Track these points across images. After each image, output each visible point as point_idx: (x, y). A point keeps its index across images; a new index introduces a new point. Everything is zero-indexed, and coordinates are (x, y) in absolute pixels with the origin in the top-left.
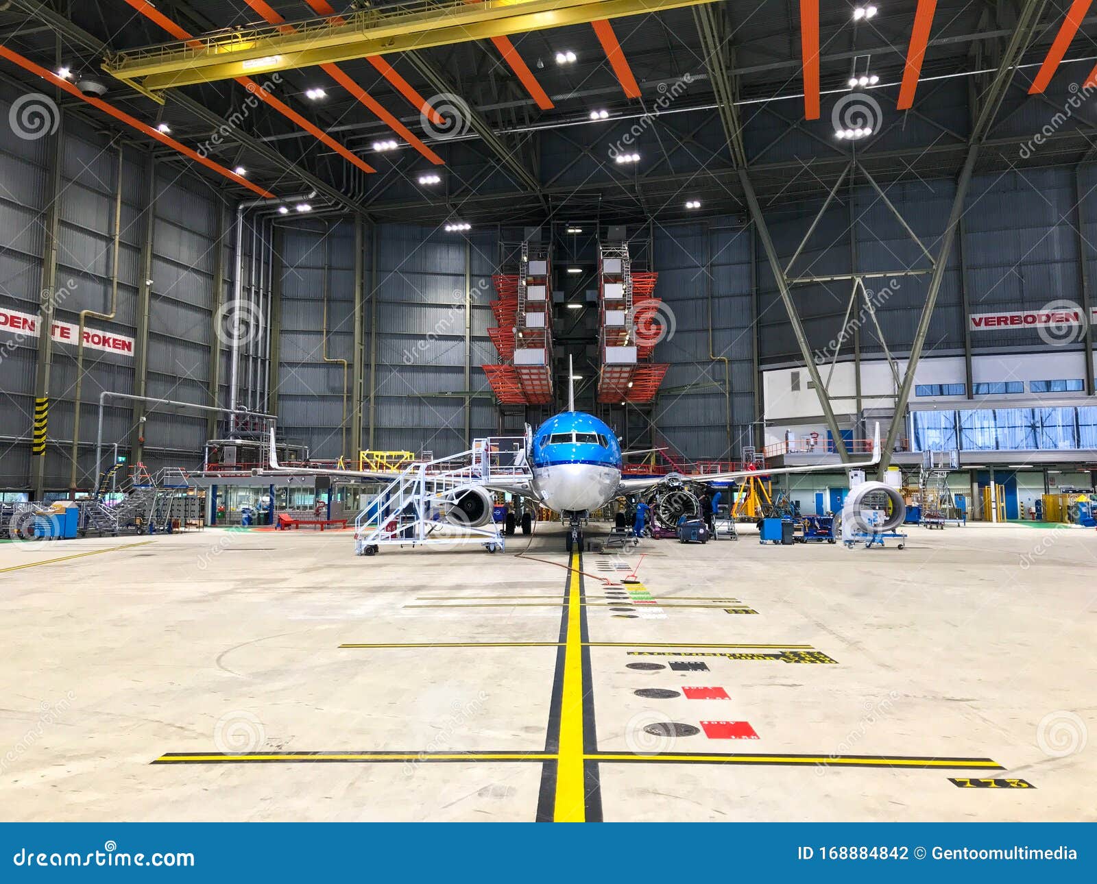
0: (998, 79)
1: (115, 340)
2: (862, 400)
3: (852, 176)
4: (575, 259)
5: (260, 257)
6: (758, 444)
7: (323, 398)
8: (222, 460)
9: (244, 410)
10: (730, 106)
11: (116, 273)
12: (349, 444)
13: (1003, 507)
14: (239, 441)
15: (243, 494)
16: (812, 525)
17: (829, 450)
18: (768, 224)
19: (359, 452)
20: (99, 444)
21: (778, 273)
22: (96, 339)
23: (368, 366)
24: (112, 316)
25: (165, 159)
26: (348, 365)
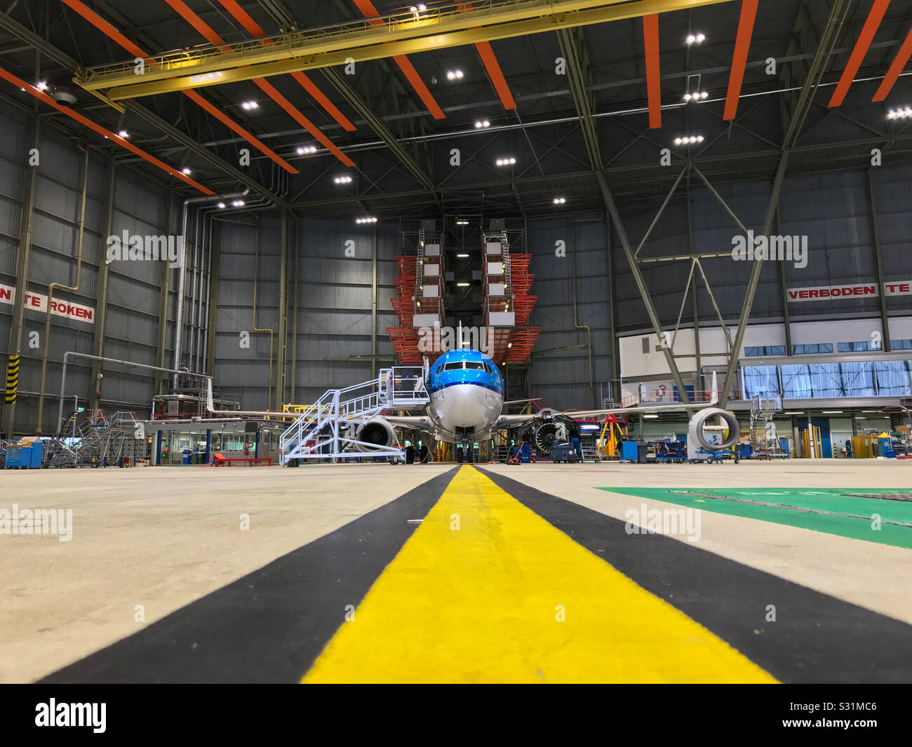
0: (804, 96)
1: (78, 309)
2: (701, 358)
3: (689, 176)
4: (463, 245)
5: (202, 244)
6: (616, 395)
7: (252, 362)
8: (167, 411)
9: (186, 370)
10: (589, 118)
11: (80, 254)
12: (274, 400)
13: (819, 446)
14: (181, 396)
15: (184, 439)
16: (663, 449)
17: (675, 399)
18: (622, 217)
19: (283, 406)
20: (62, 395)
21: (630, 256)
22: (62, 308)
23: (290, 335)
24: (76, 289)
25: (124, 161)
26: (274, 334)
